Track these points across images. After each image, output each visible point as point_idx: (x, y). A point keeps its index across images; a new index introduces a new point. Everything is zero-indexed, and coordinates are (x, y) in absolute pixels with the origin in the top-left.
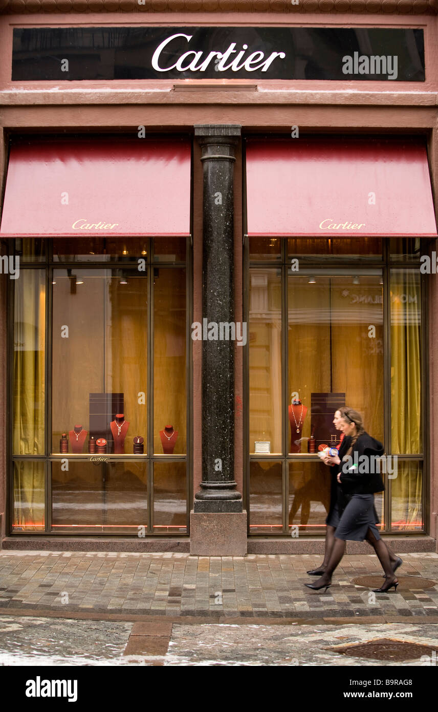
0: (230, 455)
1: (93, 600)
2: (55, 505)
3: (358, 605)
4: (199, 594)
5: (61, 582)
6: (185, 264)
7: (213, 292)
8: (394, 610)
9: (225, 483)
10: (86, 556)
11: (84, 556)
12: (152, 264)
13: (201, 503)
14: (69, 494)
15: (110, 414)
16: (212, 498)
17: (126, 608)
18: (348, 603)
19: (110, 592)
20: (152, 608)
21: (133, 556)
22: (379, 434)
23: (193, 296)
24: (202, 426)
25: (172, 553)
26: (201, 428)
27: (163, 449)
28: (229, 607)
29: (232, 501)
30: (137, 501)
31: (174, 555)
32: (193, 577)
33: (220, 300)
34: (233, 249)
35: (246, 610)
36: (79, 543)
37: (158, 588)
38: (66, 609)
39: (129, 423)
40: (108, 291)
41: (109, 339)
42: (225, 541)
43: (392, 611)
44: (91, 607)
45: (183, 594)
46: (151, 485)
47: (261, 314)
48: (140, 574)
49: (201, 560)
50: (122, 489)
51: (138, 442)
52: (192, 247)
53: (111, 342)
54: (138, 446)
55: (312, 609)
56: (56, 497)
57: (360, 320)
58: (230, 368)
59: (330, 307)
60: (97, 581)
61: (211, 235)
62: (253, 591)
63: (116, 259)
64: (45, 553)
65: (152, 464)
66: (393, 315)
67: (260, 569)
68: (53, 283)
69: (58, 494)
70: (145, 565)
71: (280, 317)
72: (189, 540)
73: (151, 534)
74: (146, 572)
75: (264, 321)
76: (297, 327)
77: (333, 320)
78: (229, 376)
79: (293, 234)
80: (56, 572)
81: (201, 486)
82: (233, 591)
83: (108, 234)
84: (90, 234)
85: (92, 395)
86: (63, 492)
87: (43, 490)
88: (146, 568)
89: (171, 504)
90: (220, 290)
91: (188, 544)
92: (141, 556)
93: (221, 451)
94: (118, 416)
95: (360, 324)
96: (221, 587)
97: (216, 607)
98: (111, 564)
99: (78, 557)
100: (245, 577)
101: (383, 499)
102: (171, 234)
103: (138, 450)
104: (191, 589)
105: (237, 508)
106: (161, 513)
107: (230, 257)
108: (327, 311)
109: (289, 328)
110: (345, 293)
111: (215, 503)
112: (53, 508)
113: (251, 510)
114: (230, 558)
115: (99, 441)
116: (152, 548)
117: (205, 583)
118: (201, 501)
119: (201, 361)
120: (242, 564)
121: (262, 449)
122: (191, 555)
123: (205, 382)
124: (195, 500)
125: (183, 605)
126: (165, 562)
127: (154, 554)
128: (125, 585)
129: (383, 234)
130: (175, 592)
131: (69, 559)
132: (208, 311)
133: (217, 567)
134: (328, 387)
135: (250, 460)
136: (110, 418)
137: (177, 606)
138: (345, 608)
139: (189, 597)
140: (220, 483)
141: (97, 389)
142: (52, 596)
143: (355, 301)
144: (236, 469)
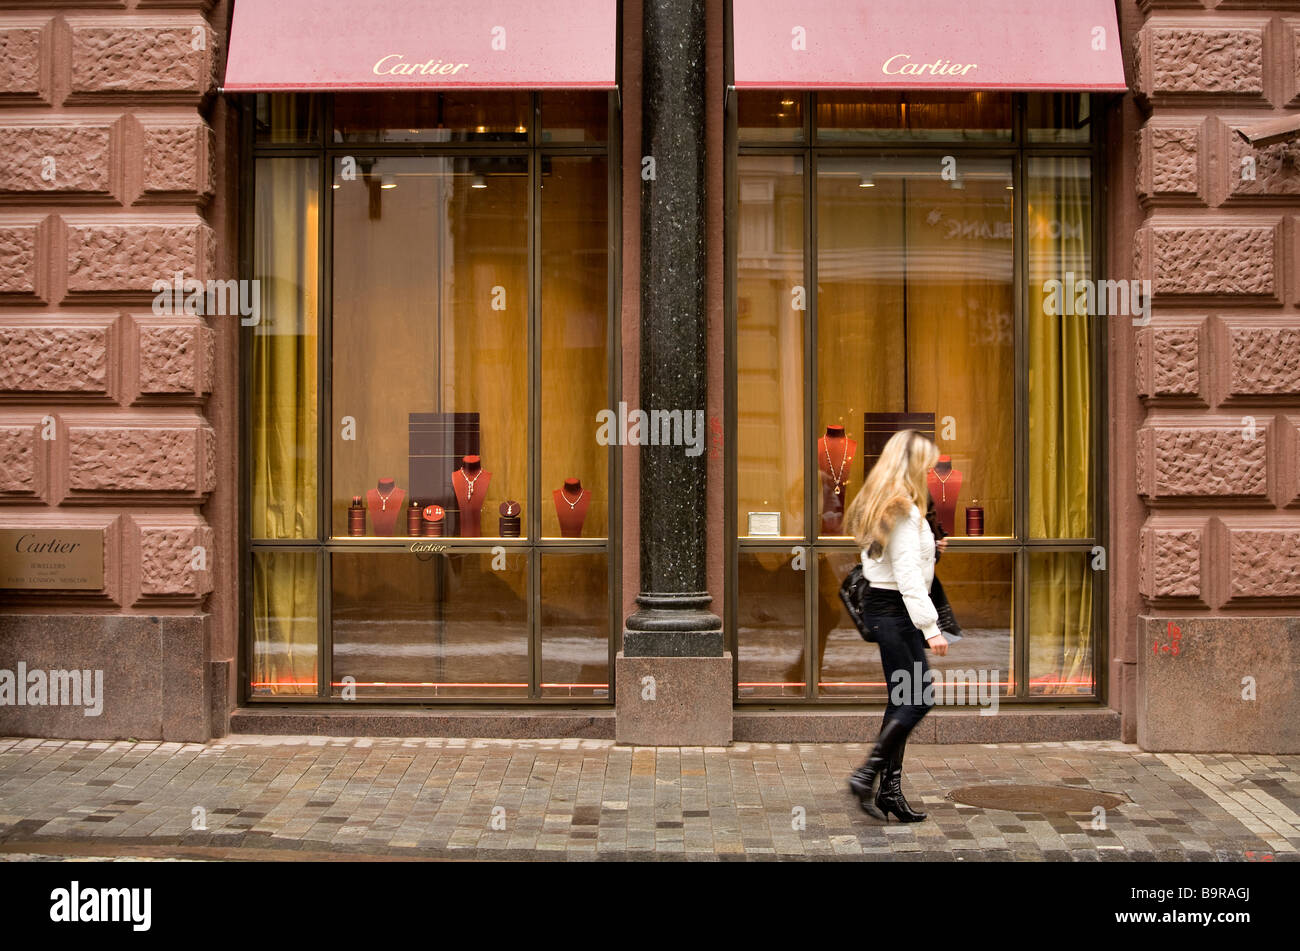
0: (699, 538)
1: (417, 832)
2: (338, 649)
3: (962, 843)
4: (634, 820)
5: (351, 797)
6: (605, 148)
7: (664, 205)
8: (1036, 852)
9: (687, 596)
10: (403, 745)
11: (398, 746)
12: (538, 148)
13: (639, 636)
14: (368, 627)
15: (450, 456)
16: (660, 628)
17: (486, 847)
18: (940, 837)
19: (452, 817)
20: (539, 847)
21: (497, 745)
22: (1004, 498)
23: (622, 212)
24: (641, 480)
25: (578, 740)
26: (638, 482)
27: (559, 527)
28: (697, 846)
29: (703, 633)
30: (507, 640)
31: (584, 745)
32: (622, 786)
33: (678, 221)
34: (705, 116)
35: (731, 851)
36: (388, 720)
37: (551, 808)
38: (362, 849)
39: (490, 474)
40: (446, 215)
41: (448, 300)
42: (687, 714)
43: (1032, 854)
44: (414, 845)
45: (603, 819)
46: (534, 600)
47: (760, 260)
48: (514, 781)
49: (638, 753)
50: (474, 615)
51: (509, 513)
52: (619, 113)
53: (452, 308)
54: (508, 521)
55: (867, 850)
56: (340, 632)
57: (966, 273)
58: (698, 360)
59: (905, 245)
60: (426, 794)
61: (660, 88)
62: (746, 813)
63: (463, 139)
64: (317, 741)
65: (537, 558)
66: (1033, 262)
67: (759, 772)
68: (335, 187)
69: (344, 628)
70: (523, 764)
71: (801, 266)
72: (613, 714)
73: (537, 702)
74: (524, 776)
75: (769, 276)
76: (837, 287)
77: (910, 272)
78: (695, 376)
79: (827, 84)
80: (341, 778)
81: (638, 601)
82: (705, 814)
83: (446, 84)
84: (410, 84)
85: (413, 417)
86: (355, 622)
87: (314, 620)
88: (526, 769)
89: (577, 646)
90: (678, 200)
91: (611, 722)
92: (514, 746)
93: (680, 531)
94: (468, 459)
95: (966, 281)
96: (680, 807)
97: (669, 844)
98: (453, 761)
99: (386, 748)
100: (729, 786)
101: (1012, 639)
102: (576, 83)
103: (508, 528)
104: (617, 811)
105: (711, 647)
106: (555, 665)
107: (699, 132)
108: (898, 253)
109: (820, 290)
110: (934, 217)
111: (668, 636)
112: (335, 654)
113: (740, 658)
114: (699, 750)
115: (428, 511)
116: (537, 729)
117: (646, 799)
118: (638, 632)
119: (638, 345)
120: (721, 761)
121: (763, 527)
122: (618, 745)
123: (647, 389)
124: (626, 631)
125: (603, 841)
126: (563, 757)
127: (542, 741)
128: (482, 802)
129: (1014, 85)
130: (585, 817)
131: (367, 751)
132: (654, 243)
133: (671, 767)
134: (899, 401)
135: (738, 550)
136: (450, 464)
137: (588, 844)
138: (934, 848)
139: (613, 825)
140: (677, 596)
141: (425, 406)
142: (332, 825)
143: (953, 233)
144: (709, 566)
